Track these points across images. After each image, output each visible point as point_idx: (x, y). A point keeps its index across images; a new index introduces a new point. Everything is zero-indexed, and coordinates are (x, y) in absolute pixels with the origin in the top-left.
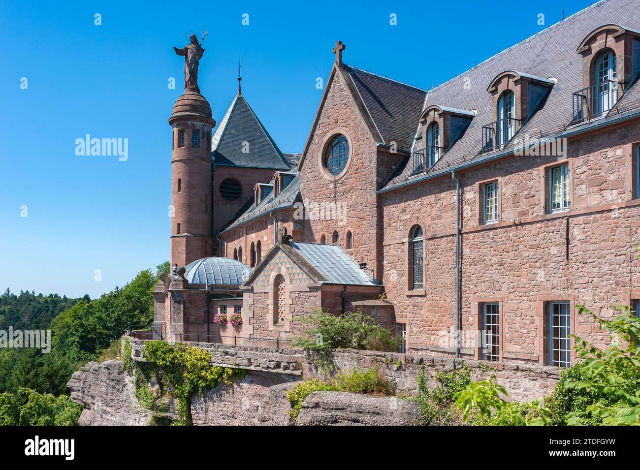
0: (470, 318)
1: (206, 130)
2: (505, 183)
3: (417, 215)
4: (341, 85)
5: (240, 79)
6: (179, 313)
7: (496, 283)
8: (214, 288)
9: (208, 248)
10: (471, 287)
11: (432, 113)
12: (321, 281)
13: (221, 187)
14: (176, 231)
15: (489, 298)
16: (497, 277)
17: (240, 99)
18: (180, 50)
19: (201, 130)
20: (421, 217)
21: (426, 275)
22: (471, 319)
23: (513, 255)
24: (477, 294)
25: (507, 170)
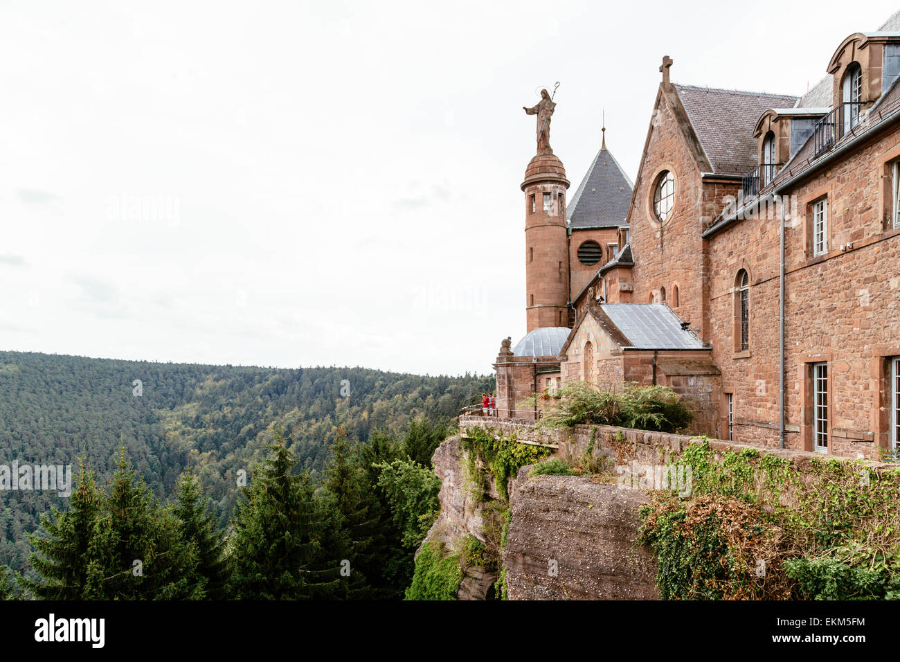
0: (796, 384)
1: (558, 191)
2: (836, 197)
3: (743, 256)
4: (667, 111)
5: (603, 130)
6: (504, 388)
7: (824, 335)
8: (541, 359)
9: (562, 318)
10: (797, 344)
11: (767, 121)
12: (623, 346)
13: (579, 252)
14: (530, 303)
15: (816, 356)
16: (826, 328)
17: (604, 153)
18: (530, 109)
19: (553, 193)
20: (747, 259)
21: (752, 331)
22: (797, 387)
23: (844, 296)
24: (804, 352)
25: (839, 178)
